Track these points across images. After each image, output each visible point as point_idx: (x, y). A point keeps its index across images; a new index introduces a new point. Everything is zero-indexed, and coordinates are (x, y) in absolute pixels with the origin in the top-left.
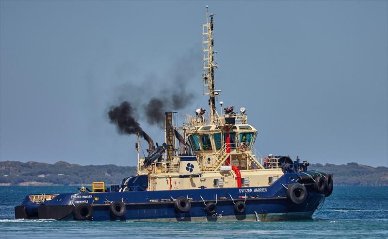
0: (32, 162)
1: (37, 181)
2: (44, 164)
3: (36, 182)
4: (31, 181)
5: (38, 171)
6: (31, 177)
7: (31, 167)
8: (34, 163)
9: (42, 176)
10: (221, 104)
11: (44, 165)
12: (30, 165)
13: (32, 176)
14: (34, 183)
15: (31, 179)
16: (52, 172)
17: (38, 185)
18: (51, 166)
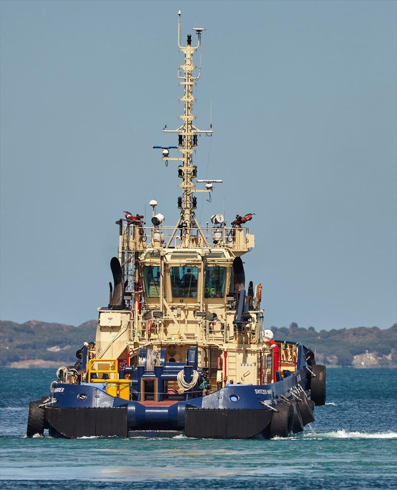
0: (35, 321)
1: (46, 360)
2: (59, 325)
3: (42, 362)
4: (34, 359)
5: (47, 339)
6: (34, 351)
7: (33, 333)
8: (40, 325)
9: (56, 349)
10: (154, 206)
11: (59, 327)
12: (32, 327)
13: (34, 349)
14: (39, 363)
15: (34, 356)
16: (75, 340)
17: (48, 367)
18: (72, 329)
